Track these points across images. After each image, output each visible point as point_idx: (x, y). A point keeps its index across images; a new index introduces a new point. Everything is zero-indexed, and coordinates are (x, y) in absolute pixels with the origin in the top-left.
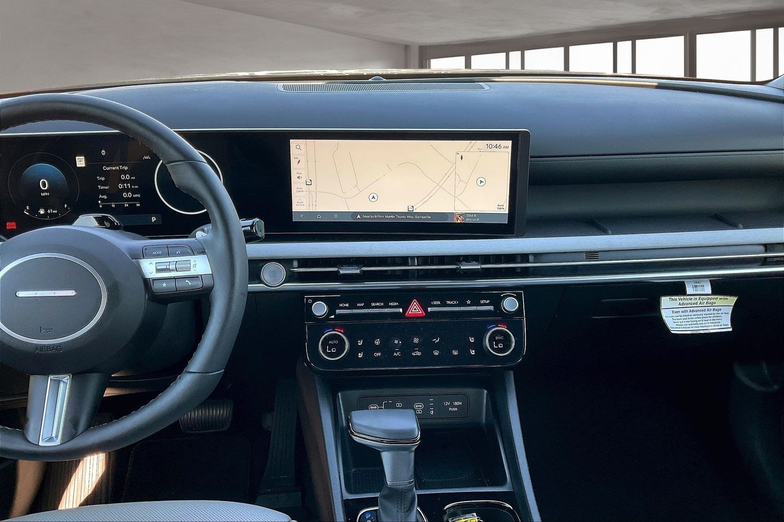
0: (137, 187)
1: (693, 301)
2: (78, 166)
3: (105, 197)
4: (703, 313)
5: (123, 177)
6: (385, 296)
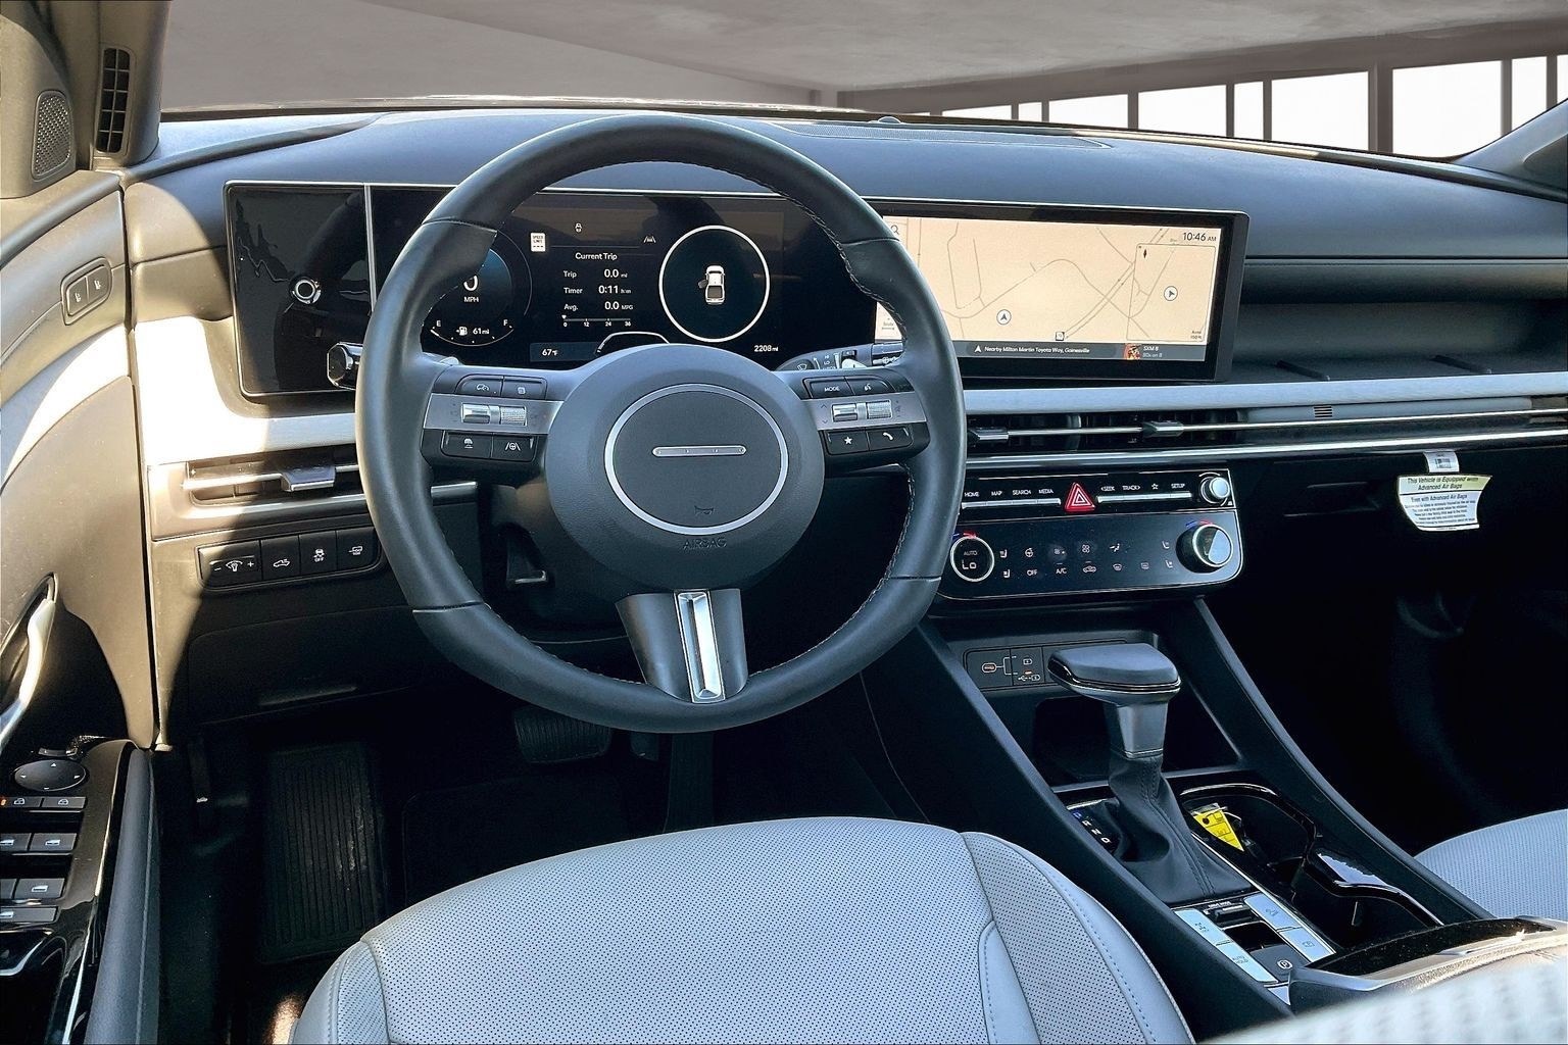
0: (629, 291)
1: (1436, 483)
2: (533, 249)
3: (574, 308)
4: (1445, 501)
5: (607, 273)
6: (1032, 480)
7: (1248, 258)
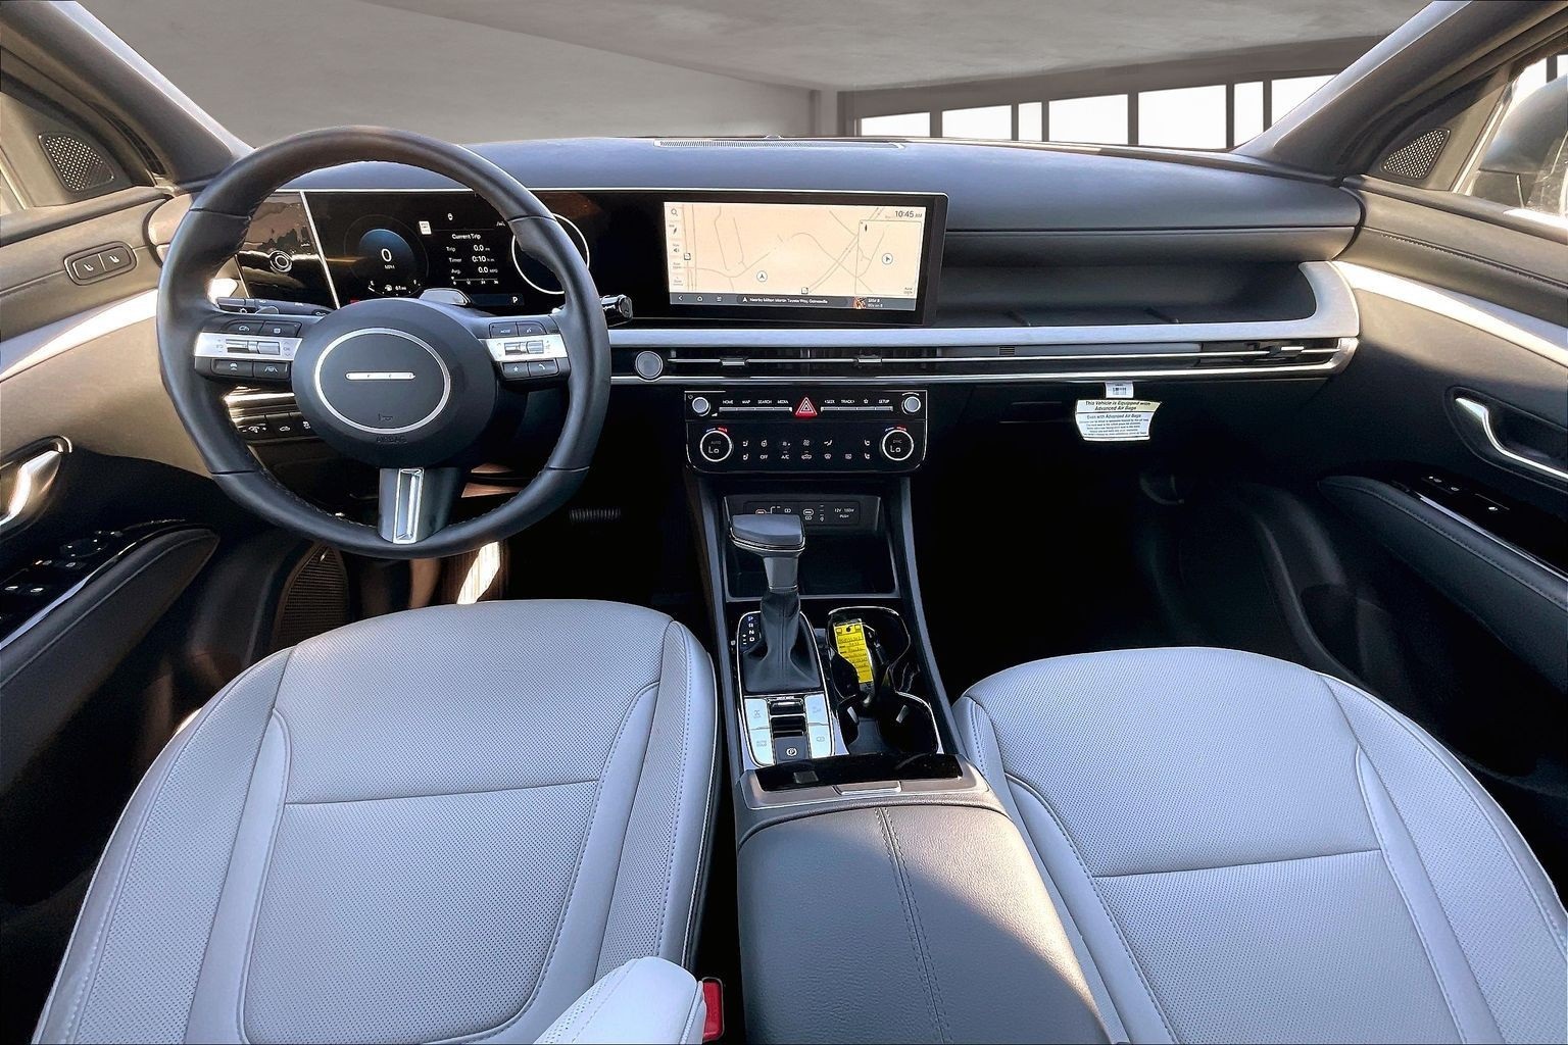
0: (492, 260)
1: (1112, 406)
2: (423, 233)
3: (459, 272)
4: (1120, 419)
5: (476, 248)
6: (773, 393)
7: (947, 230)
